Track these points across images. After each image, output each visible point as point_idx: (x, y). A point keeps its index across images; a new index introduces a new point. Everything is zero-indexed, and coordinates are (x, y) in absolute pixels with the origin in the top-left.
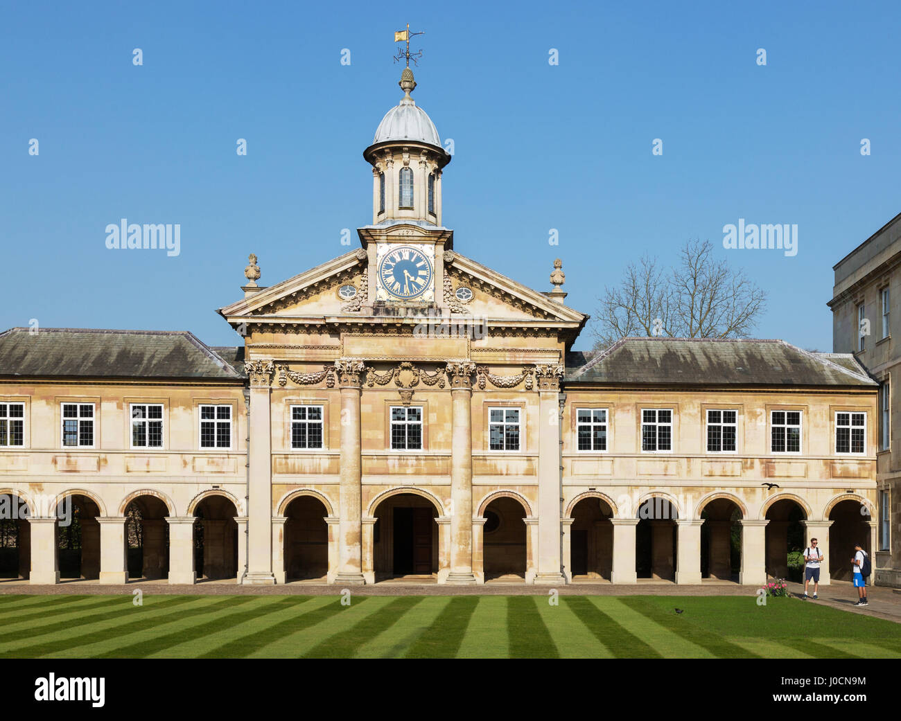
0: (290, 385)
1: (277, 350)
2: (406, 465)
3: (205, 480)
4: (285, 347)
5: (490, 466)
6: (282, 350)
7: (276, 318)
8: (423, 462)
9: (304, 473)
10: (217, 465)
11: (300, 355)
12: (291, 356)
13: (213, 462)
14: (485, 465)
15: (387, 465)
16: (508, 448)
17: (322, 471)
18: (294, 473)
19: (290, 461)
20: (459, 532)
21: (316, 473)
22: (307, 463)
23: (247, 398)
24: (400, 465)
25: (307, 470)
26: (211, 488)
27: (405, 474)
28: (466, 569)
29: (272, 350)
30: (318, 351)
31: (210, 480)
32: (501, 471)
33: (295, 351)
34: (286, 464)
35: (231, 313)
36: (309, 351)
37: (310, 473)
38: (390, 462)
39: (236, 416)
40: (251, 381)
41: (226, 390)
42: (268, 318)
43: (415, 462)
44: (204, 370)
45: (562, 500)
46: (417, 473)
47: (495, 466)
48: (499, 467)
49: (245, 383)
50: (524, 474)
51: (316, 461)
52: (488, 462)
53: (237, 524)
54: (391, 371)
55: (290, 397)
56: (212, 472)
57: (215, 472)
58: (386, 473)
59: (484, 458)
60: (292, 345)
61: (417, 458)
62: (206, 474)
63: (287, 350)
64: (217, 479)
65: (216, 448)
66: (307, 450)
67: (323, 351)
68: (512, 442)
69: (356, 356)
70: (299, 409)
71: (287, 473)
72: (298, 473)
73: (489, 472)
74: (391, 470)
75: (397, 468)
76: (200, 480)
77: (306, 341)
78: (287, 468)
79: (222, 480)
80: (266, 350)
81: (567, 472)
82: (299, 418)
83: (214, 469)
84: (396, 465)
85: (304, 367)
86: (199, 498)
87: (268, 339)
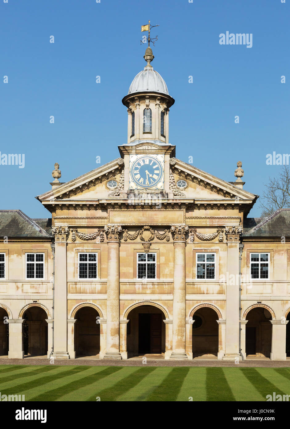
0: (78, 241)
1: (70, 220)
2: (146, 288)
3: (29, 298)
4: (75, 218)
5: (197, 288)
6: (73, 220)
7: (70, 201)
8: (156, 286)
9: (86, 293)
10: (36, 288)
11: (84, 223)
12: (78, 223)
13: (33, 287)
14: (194, 288)
15: (135, 288)
16: (207, 277)
17: (97, 292)
18: (80, 293)
19: (78, 286)
20: (177, 329)
21: (93, 293)
22: (88, 287)
23: (53, 249)
24: (143, 288)
25: (88, 291)
26: (32, 302)
27: (146, 293)
28: (182, 351)
29: (68, 220)
30: (95, 220)
31: (32, 298)
32: (204, 291)
33: (81, 220)
34: (76, 288)
35: (44, 198)
36: (89, 220)
37: (90, 293)
38: (137, 286)
39: (47, 260)
40: (56, 239)
41: (41, 244)
42: (65, 201)
43: (151, 286)
44: (28, 233)
45: (240, 309)
46: (153, 293)
47: (200, 288)
48: (202, 289)
49: (52, 240)
50: (217, 293)
51: (93, 286)
52: (196, 286)
53: (47, 323)
54: (138, 232)
55: (78, 248)
56: (33, 293)
57: (35, 293)
58: (134, 293)
59: (193, 284)
60: (79, 217)
61: (153, 284)
62: (30, 294)
63: (76, 220)
64: (36, 297)
65: (35, 279)
66: (88, 279)
67: (98, 220)
68: (210, 274)
69: (117, 223)
70: (83, 255)
71: (76, 293)
72: (83, 293)
73: (196, 292)
74: (137, 291)
75: (141, 290)
76: (26, 298)
77: (87, 214)
78: (76, 290)
79: (39, 298)
80: (65, 220)
81: (243, 292)
82: (83, 261)
83: (35, 291)
84: (141, 288)
85: (86, 230)
86: (26, 308)
87: (65, 213)
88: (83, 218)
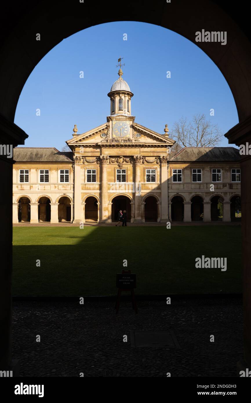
0: (86, 163)
1: (83, 153)
7: (83, 143)
9: (91, 190)
10: (65, 187)
11: (90, 154)
12: (87, 155)
13: (64, 187)
14: (145, 187)
16: (152, 181)
17: (96, 189)
19: (87, 186)
20: (137, 207)
21: (94, 190)
22: (91, 186)
23: (74, 168)
26: (63, 194)
28: (140, 218)
29: (81, 153)
30: (95, 153)
31: (63, 192)
34: (85, 187)
35: (70, 142)
36: (92, 153)
39: (70, 173)
40: (75, 163)
41: (67, 165)
42: (80, 144)
44: (61, 159)
45: (168, 197)
47: (148, 187)
48: (149, 187)
49: (73, 163)
50: (157, 189)
51: (94, 186)
52: (146, 186)
53: (71, 205)
54: (117, 159)
55: (87, 167)
56: (63, 190)
59: (145, 184)
60: (87, 151)
62: (62, 190)
63: (86, 153)
64: (65, 192)
65: (64, 182)
66: (91, 183)
67: (96, 153)
68: (153, 179)
69: (107, 154)
70: (89, 170)
71: (85, 190)
72: (89, 190)
73: (146, 189)
76: (60, 192)
77: (91, 150)
78: (86, 188)
79: (66, 192)
81: (170, 188)
82: (89, 173)
83: (64, 189)
85: (91, 158)
86: (60, 197)
87: (80, 150)
88: (89, 152)
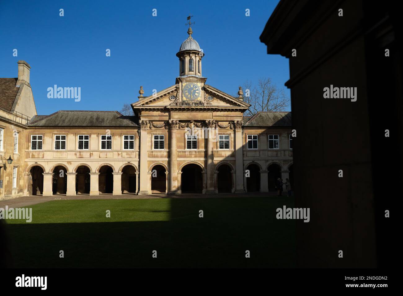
0: (153, 128)
1: (149, 117)
2: (192, 154)
3: (126, 160)
4: (152, 116)
5: (220, 154)
6: (151, 117)
7: (150, 106)
8: (197, 153)
9: (158, 157)
10: (129, 155)
11: (157, 119)
12: (154, 119)
13: (128, 154)
14: (218, 154)
15: (186, 154)
16: (225, 148)
17: (164, 156)
18: (155, 157)
19: (154, 153)
20: (210, 176)
21: (162, 157)
22: (159, 154)
23: (139, 134)
24: (190, 154)
25: (159, 156)
26: (127, 163)
27: (192, 157)
28: (213, 189)
29: (148, 117)
30: (163, 117)
31: (127, 160)
32: (223, 156)
33: (155, 117)
34: (152, 154)
35: (135, 105)
36: (160, 117)
37: (160, 157)
38: (187, 153)
39: (136, 139)
40: (141, 128)
41: (132, 130)
42: (146, 107)
43: (195, 153)
44: (125, 124)
45: (243, 165)
46: (195, 157)
48: (222, 155)
49: (139, 128)
50: (230, 157)
51: (162, 153)
54: (187, 123)
55: (154, 132)
56: (127, 157)
58: (185, 157)
59: (218, 152)
60: (155, 115)
61: (195, 152)
62: (126, 158)
63: (153, 117)
64: (129, 160)
65: (129, 149)
66: (159, 149)
67: (165, 117)
68: (227, 146)
69: (176, 118)
70: (156, 136)
71: (152, 157)
72: (156, 157)
73: (219, 156)
74: (187, 156)
75: (189, 155)
76: (123, 160)
77: (159, 114)
78: (153, 156)
79: (131, 160)
80: (146, 117)
81: (245, 156)
82: (157, 139)
83: (128, 156)
84: (189, 154)
85: (158, 122)
86: (123, 166)
87: (147, 113)
88: (157, 116)
